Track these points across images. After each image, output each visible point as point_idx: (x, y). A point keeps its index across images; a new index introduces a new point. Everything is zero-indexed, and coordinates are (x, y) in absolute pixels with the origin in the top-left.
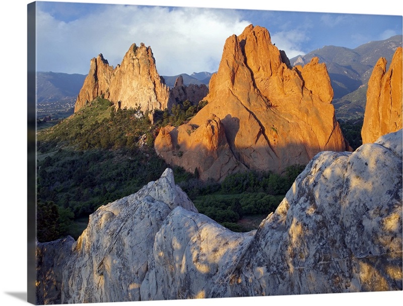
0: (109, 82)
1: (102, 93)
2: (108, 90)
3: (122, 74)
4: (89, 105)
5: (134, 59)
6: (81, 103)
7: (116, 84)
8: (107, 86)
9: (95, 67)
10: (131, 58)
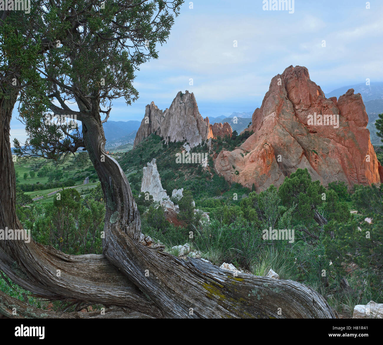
0: (160, 122)
1: (154, 131)
2: (159, 128)
3: (170, 116)
4: (145, 140)
5: (181, 103)
6: (139, 139)
7: (165, 123)
8: (158, 125)
9: (149, 112)
10: (179, 102)
